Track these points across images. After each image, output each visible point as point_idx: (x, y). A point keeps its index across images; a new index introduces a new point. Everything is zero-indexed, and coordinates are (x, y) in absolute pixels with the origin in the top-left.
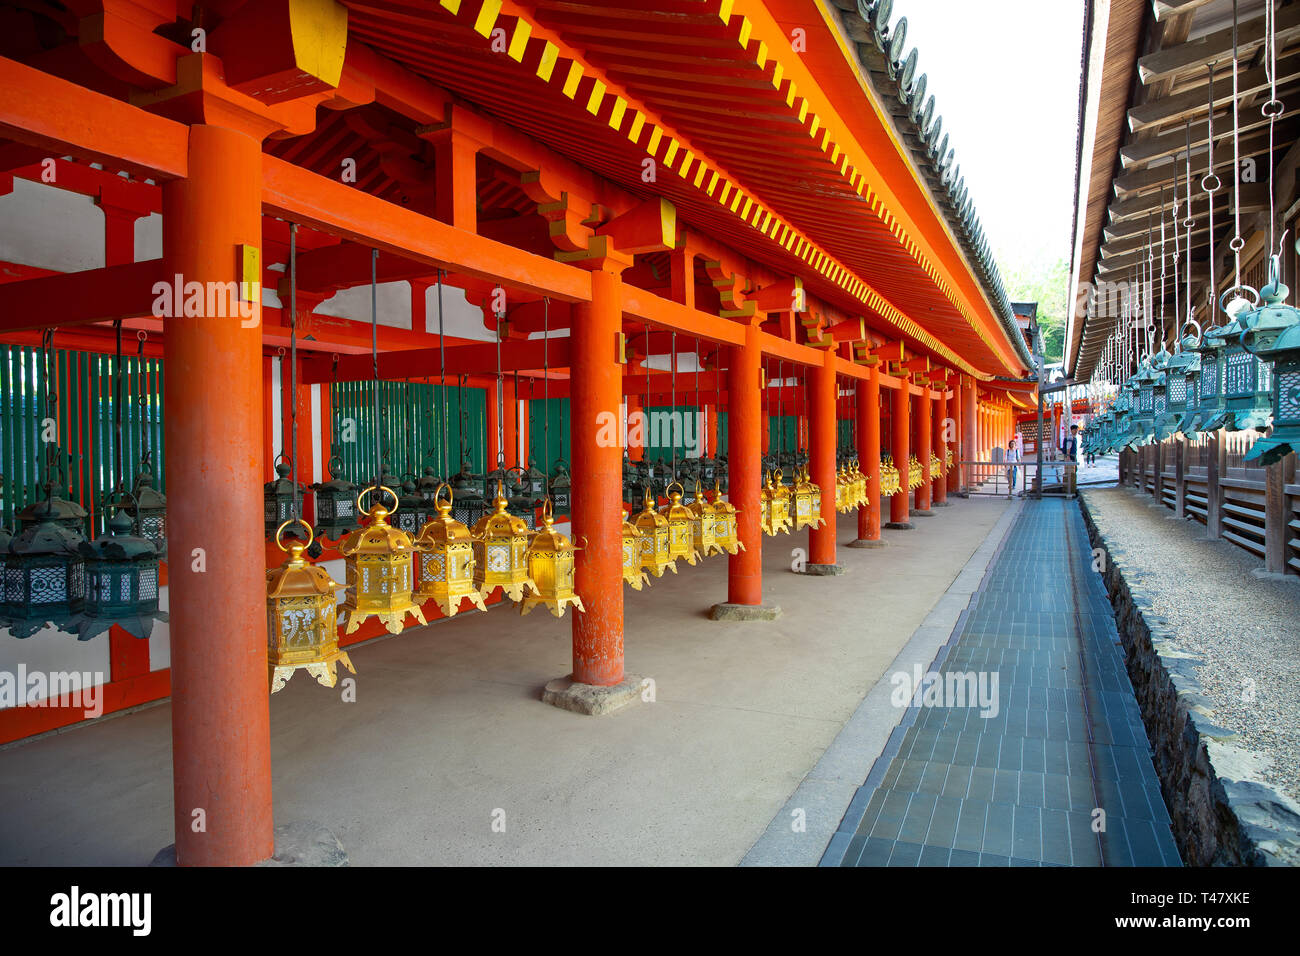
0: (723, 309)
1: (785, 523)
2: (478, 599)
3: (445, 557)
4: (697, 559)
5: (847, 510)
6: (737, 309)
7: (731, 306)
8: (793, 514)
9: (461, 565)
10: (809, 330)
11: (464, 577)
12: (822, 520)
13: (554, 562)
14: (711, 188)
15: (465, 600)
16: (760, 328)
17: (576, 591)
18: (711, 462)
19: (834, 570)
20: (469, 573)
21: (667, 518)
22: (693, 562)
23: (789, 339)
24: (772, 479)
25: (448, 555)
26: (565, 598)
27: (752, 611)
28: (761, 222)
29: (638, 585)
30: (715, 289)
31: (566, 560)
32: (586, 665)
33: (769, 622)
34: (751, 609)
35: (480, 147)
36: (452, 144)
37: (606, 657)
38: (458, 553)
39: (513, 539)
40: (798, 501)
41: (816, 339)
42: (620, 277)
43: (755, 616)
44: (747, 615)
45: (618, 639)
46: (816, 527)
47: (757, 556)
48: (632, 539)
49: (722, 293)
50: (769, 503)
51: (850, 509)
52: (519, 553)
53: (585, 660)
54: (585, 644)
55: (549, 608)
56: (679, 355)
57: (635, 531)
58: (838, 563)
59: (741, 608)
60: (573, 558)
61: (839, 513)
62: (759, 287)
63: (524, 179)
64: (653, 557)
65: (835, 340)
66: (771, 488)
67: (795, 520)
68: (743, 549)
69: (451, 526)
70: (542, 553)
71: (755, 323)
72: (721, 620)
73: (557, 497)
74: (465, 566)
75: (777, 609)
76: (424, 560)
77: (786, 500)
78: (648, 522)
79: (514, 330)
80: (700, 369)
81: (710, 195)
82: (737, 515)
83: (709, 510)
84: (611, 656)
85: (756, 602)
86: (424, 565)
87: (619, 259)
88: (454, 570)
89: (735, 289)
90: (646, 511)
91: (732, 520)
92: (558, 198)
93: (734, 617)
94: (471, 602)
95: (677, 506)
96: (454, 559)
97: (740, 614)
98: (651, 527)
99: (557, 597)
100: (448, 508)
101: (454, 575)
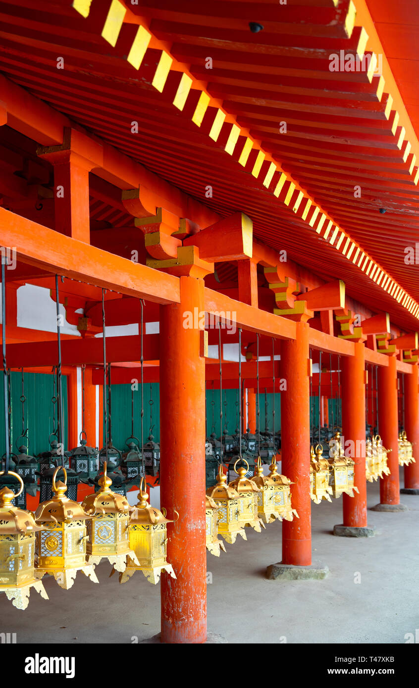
0: (278, 308)
1: (327, 492)
2: (89, 571)
3: (62, 534)
4: (261, 526)
5: (374, 479)
6: (290, 308)
7: (284, 305)
8: (332, 484)
9: (76, 540)
10: (342, 325)
11: (78, 552)
12: (356, 489)
13: (150, 534)
14: (297, 206)
15: (80, 573)
16: (308, 324)
17: (168, 561)
18: (254, 437)
19: (366, 532)
20: (82, 548)
21: (237, 490)
22: (258, 529)
23: (328, 332)
24: (315, 453)
25: (65, 532)
26: (159, 565)
27: (304, 571)
28: (330, 235)
29: (216, 552)
30: (271, 290)
31: (160, 532)
32: (174, 626)
33: (320, 581)
34: (304, 569)
35: (93, 167)
36: (69, 164)
37: (192, 619)
38: (73, 531)
39: (118, 515)
40: (336, 473)
41: (348, 333)
42: (203, 282)
43: (307, 576)
44: (301, 574)
45: (203, 602)
46: (352, 495)
47: (308, 522)
48: (210, 510)
49: (277, 295)
50: (314, 474)
51: (376, 479)
52: (122, 527)
53: (173, 623)
54: (173, 607)
55: (146, 575)
56: (225, 345)
57: (213, 504)
58: (370, 526)
59: (294, 568)
60: (166, 529)
61: (368, 482)
62: (307, 289)
63: (125, 196)
64: (226, 526)
65: (364, 333)
66: (315, 461)
67: (334, 489)
68: (297, 516)
69: (68, 505)
70: (139, 526)
71: (304, 320)
72: (278, 580)
73: (130, 470)
74: (79, 541)
75: (326, 570)
76: (42, 536)
77: (327, 472)
78: (221, 495)
79: (92, 324)
80: (243, 359)
81: (296, 212)
82: (291, 486)
83: (270, 482)
84: (197, 618)
85: (307, 563)
86: (42, 541)
87: (202, 266)
88: (70, 545)
89: (288, 290)
90: (219, 485)
91: (287, 490)
92: (154, 213)
93: (288, 576)
94: (84, 575)
95: (244, 479)
96: (70, 536)
97: (294, 574)
98: (225, 499)
99: (153, 565)
100: (64, 488)
101: (70, 550)
